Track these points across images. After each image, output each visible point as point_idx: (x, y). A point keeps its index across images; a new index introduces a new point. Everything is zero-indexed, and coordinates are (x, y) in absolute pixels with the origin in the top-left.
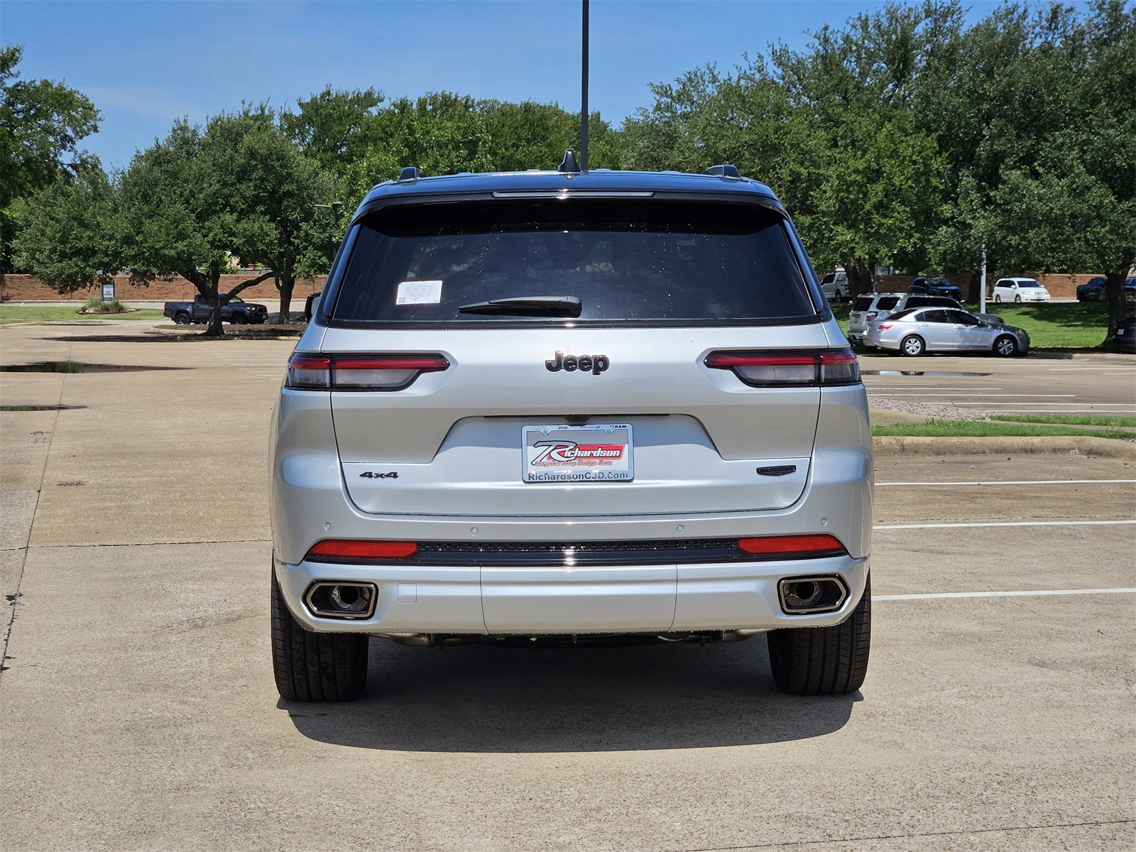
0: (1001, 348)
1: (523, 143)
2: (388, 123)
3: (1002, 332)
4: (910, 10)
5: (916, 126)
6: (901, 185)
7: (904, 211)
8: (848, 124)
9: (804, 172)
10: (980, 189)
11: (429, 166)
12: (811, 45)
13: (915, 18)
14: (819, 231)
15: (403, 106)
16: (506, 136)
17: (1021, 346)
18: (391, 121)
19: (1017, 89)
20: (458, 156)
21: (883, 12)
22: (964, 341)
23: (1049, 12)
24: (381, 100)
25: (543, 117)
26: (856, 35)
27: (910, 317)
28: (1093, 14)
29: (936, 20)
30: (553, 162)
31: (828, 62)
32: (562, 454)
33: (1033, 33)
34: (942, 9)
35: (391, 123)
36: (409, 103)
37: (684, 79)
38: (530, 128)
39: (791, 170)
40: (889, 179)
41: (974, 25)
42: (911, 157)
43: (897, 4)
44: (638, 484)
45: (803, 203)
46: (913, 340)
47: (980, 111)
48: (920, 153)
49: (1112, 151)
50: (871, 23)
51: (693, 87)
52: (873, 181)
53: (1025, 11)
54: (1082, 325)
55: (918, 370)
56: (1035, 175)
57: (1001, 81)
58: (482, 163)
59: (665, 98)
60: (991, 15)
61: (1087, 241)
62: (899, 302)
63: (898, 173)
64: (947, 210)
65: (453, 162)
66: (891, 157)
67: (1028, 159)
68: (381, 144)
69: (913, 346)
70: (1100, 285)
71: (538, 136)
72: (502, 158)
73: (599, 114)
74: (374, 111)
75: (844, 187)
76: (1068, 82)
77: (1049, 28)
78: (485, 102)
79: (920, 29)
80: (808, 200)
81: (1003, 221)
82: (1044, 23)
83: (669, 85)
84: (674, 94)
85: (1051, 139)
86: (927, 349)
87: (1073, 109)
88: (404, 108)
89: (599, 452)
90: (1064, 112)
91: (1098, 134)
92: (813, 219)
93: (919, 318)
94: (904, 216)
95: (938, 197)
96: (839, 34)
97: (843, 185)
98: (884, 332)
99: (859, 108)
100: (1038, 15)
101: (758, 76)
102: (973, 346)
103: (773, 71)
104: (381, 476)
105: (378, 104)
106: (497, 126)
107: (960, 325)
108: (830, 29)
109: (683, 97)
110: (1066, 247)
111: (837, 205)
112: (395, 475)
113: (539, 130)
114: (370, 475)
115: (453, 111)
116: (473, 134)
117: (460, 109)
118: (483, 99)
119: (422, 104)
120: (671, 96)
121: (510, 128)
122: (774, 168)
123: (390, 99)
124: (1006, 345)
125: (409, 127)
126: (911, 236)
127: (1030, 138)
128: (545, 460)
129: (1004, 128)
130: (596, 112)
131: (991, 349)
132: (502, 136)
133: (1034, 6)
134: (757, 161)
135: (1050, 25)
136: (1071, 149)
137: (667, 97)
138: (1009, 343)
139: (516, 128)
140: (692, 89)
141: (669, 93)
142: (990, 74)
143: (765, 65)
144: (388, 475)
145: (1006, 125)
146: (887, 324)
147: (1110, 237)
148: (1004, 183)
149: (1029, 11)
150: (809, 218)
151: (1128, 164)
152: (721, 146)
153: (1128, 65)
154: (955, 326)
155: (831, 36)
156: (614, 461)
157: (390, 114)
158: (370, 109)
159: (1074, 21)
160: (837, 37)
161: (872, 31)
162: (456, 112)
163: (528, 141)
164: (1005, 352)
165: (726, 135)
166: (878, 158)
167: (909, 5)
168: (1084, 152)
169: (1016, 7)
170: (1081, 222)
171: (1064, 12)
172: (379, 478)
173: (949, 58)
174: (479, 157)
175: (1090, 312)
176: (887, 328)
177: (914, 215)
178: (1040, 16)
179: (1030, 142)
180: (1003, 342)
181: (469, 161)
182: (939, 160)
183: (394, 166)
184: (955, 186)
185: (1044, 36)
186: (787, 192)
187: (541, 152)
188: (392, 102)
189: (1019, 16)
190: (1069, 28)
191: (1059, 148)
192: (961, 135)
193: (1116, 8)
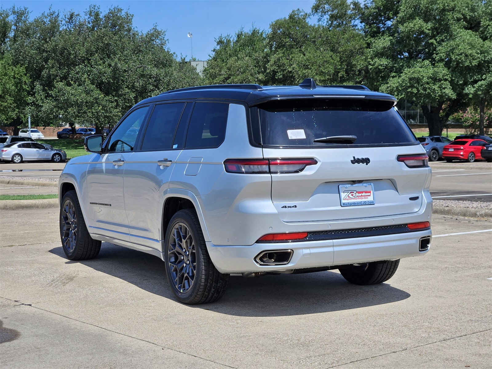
0: (55, 159)
3: (55, 152)
4: (4, 11)
6: (9, 88)
7: (11, 100)
10: (44, 90)
13: (6, 14)
17: (63, 158)
19: (59, 47)
22: (39, 156)
23: (69, 15)
27: (15, 146)
29: (18, 16)
32: (352, 195)
33: (61, 24)
34: (20, 12)
42: (13, 76)
44: (376, 205)
46: (17, 156)
47: (42, 56)
48: (17, 73)
49: (101, 75)
53: (58, 14)
54: (66, 149)
55: (20, 169)
56: (69, 84)
61: (93, 113)
62: (8, 139)
64: (30, 99)
67: (64, 78)
69: (17, 159)
70: (67, 132)
77: (69, 22)
81: (57, 104)
82: (67, 20)
85: (74, 69)
86: (23, 160)
87: (83, 57)
89: (364, 194)
90: (79, 58)
91: (95, 68)
93: (19, 146)
94: (11, 102)
95: (26, 93)
98: (4, 153)
102: (43, 158)
104: (290, 207)
107: (37, 149)
110: (84, 116)
112: (296, 206)
114: (286, 207)
124: (57, 158)
126: (14, 110)
127: (65, 69)
128: (347, 198)
129: (54, 64)
131: (51, 159)
135: (70, 21)
136: (83, 74)
138: (58, 157)
142: (46, 41)
144: (293, 207)
146: (5, 149)
147: (102, 111)
148: (55, 87)
149: (60, 14)
151: (107, 81)
153: (105, 39)
154: (35, 150)
156: (369, 197)
159: (79, 20)
164: (57, 160)
168: (89, 75)
169: (54, 12)
170: (90, 105)
171: (75, 16)
172: (289, 208)
173: (26, 32)
175: (68, 143)
176: (6, 151)
177: (15, 102)
178: (65, 17)
180: (56, 156)
182: (26, 77)
184: (33, 89)
189: (56, 16)
190: (77, 22)
191: (77, 73)
192: (34, 66)
193: (97, 15)
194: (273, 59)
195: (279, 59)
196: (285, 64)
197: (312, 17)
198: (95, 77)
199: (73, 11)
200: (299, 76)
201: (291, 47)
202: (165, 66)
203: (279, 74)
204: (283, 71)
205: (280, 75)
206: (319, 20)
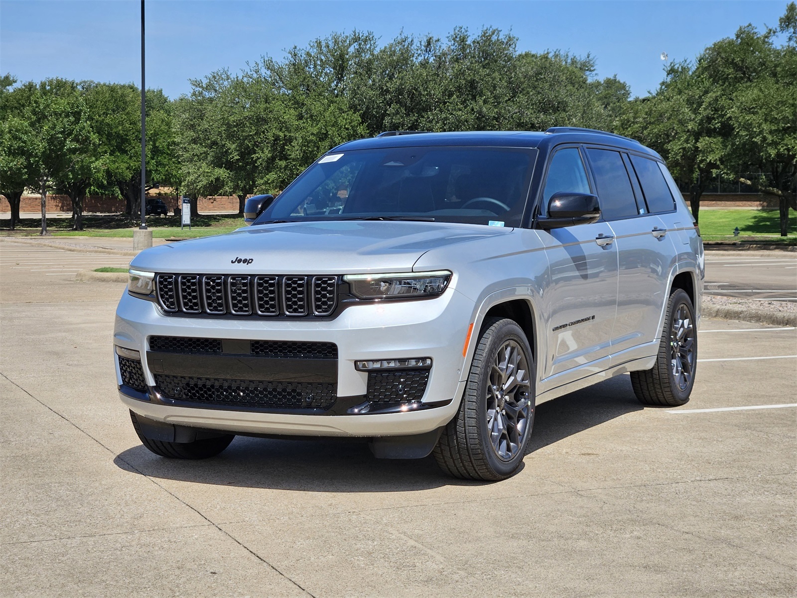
1: (110, 112)
2: (20, 98)
4: (347, 37)
5: (349, 107)
8: (307, 106)
9: (281, 134)
11: (49, 127)
12: (286, 58)
13: (349, 42)
14: (291, 170)
15: (30, 87)
16: (99, 107)
18: (22, 96)
19: (406, 87)
20: (68, 121)
21: (330, 39)
23: (426, 41)
24: (15, 82)
25: (123, 96)
26: (314, 52)
28: (450, 44)
29: (360, 44)
30: (130, 124)
31: (297, 68)
33: (417, 53)
34: (363, 37)
35: (22, 97)
36: (34, 84)
37: (210, 76)
38: (115, 102)
39: (274, 134)
40: (332, 139)
41: (383, 48)
42: (345, 126)
43: (338, 34)
45: (281, 152)
47: (385, 99)
48: (350, 123)
49: (460, 124)
50: (323, 44)
51: (216, 81)
52: (322, 140)
53: (412, 41)
57: (396, 82)
58: (84, 126)
59: (199, 88)
60: (392, 41)
63: (337, 135)
65: (65, 125)
66: (333, 126)
68: (17, 111)
71: (120, 107)
72: (97, 122)
73: (162, 90)
74: (11, 89)
75: (306, 143)
76: (436, 83)
77: (426, 51)
78: (85, 82)
79: (352, 50)
80: (284, 151)
82: (423, 48)
83: (201, 80)
84: (204, 86)
85: (426, 116)
87: (439, 99)
88: (31, 88)
90: (434, 101)
91: (452, 114)
92: (288, 163)
96: (303, 51)
97: (305, 142)
99: (315, 96)
100: (419, 43)
101: (255, 76)
103: (265, 73)
105: (13, 84)
106: (93, 100)
108: (298, 48)
109: (209, 87)
111: (302, 154)
113: (121, 103)
115: (64, 90)
116: (78, 107)
117: (69, 89)
118: (83, 80)
119: (43, 85)
120: (202, 87)
121: (101, 102)
122: (264, 132)
123: (21, 81)
125: (36, 102)
129: (399, 110)
130: (160, 89)
132: (96, 107)
133: (417, 38)
134: (253, 128)
135: (426, 49)
136: (437, 122)
137: (200, 87)
139: (105, 102)
140: (215, 82)
141: (201, 85)
142: (391, 78)
143: (260, 69)
145: (400, 108)
149: (414, 40)
150: (285, 162)
152: (231, 119)
155: (298, 53)
157: (22, 92)
158: (7, 87)
159: (440, 47)
160: (302, 53)
161: (324, 49)
162: (66, 91)
163: (114, 111)
165: (235, 112)
166: (326, 126)
167: (346, 34)
168: (445, 125)
169: (406, 38)
171: (434, 42)
173: (368, 68)
174: (82, 122)
178: (420, 44)
179: (414, 117)
181: (75, 124)
182: (362, 127)
183: (26, 127)
185: (423, 56)
186: (272, 147)
187: (122, 118)
188: (23, 84)
189: (409, 44)
190: (437, 51)
192: (374, 113)
193: (463, 40)
194: (708, 99)
195: (716, 100)
196: (725, 107)
197: (779, 34)
198: (452, 127)
199: (430, 36)
200: (740, 124)
201: (737, 80)
202: (556, 110)
203: (716, 122)
204: (723, 116)
205: (718, 123)
206: (790, 39)
